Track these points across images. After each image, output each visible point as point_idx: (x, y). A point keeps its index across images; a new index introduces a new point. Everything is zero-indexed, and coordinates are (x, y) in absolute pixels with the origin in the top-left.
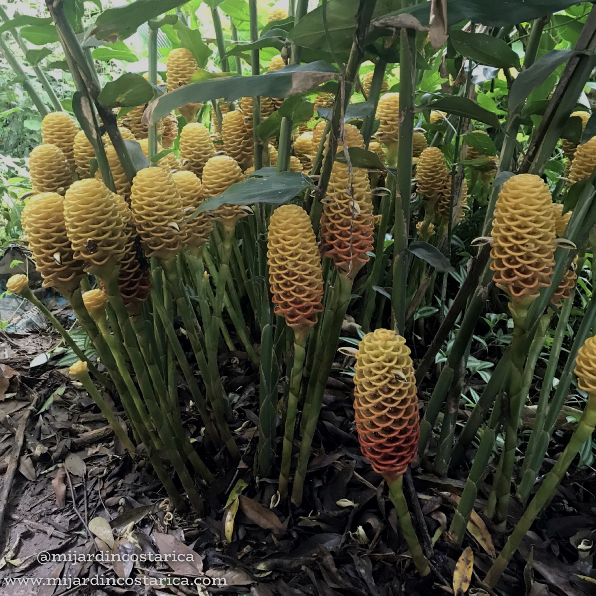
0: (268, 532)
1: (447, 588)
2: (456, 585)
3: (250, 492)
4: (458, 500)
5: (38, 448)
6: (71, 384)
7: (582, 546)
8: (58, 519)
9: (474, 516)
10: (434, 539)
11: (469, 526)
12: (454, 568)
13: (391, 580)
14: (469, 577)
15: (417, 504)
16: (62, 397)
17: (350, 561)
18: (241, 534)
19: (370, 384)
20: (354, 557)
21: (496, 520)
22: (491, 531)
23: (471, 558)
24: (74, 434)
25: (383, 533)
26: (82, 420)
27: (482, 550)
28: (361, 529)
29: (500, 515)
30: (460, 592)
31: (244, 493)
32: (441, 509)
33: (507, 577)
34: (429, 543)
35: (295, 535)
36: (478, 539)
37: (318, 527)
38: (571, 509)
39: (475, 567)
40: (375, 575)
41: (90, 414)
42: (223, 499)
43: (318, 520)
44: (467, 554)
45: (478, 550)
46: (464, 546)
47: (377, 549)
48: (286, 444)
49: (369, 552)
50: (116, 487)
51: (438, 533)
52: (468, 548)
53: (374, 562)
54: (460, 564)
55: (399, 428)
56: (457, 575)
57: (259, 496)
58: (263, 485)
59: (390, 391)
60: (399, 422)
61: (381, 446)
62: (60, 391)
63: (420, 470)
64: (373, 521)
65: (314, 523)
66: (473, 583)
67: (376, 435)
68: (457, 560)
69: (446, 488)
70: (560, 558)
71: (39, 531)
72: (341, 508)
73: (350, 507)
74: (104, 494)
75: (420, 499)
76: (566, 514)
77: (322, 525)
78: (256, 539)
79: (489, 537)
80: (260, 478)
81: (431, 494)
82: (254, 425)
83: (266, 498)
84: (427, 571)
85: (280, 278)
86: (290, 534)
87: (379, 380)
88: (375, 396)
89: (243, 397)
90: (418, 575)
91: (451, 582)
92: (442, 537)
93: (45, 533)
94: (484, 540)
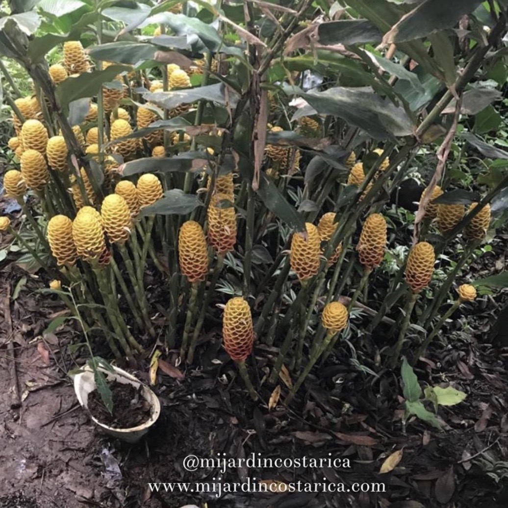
0: (175, 379)
1: (265, 406)
2: (270, 405)
3: (163, 357)
4: (276, 359)
5: (24, 326)
6: (29, 277)
7: (338, 382)
8: (48, 371)
9: (284, 368)
10: (262, 381)
11: (281, 374)
12: (270, 396)
13: (239, 402)
14: (277, 400)
15: (255, 363)
16: (26, 286)
17: (218, 393)
18: (160, 380)
19: (230, 324)
20: (220, 391)
21: (295, 371)
22: (291, 376)
23: (280, 391)
24: (43, 315)
25: (236, 378)
26: (46, 305)
27: (286, 386)
28: (224, 376)
29: (297, 368)
30: (272, 407)
31: (160, 357)
32: (267, 365)
33: (296, 399)
34: (259, 384)
35: (189, 381)
36: (284, 380)
37: (202, 376)
38: (337, 362)
39: (281, 395)
40: (231, 400)
41: (49, 300)
42: (148, 360)
43: (202, 372)
44: (278, 389)
45: (284, 387)
46: (277, 385)
47: (232, 388)
48: (185, 335)
49: (228, 389)
50: (80, 352)
51: (265, 378)
52: (279, 386)
53: (231, 394)
54: (273, 394)
55: (243, 343)
56: (271, 400)
57: (168, 359)
58: (171, 354)
59: (239, 327)
60: (243, 340)
61: (235, 350)
62: (23, 282)
63: (258, 342)
64: (231, 373)
65: (199, 374)
66: (279, 403)
67: (233, 345)
68: (272, 392)
69: (271, 353)
70: (325, 389)
71: (39, 379)
72: (214, 364)
73: (219, 364)
74: (74, 356)
75: (257, 360)
76: (335, 364)
77: (204, 375)
78: (169, 383)
79: (290, 380)
80: (169, 349)
81: (263, 356)
82: (163, 316)
83: (173, 360)
84: (256, 399)
85: (186, 260)
86: (187, 379)
87: (235, 323)
88: (233, 329)
89: (154, 295)
90: (252, 401)
91: (268, 403)
92: (266, 380)
93: (43, 380)
94: (287, 381)
